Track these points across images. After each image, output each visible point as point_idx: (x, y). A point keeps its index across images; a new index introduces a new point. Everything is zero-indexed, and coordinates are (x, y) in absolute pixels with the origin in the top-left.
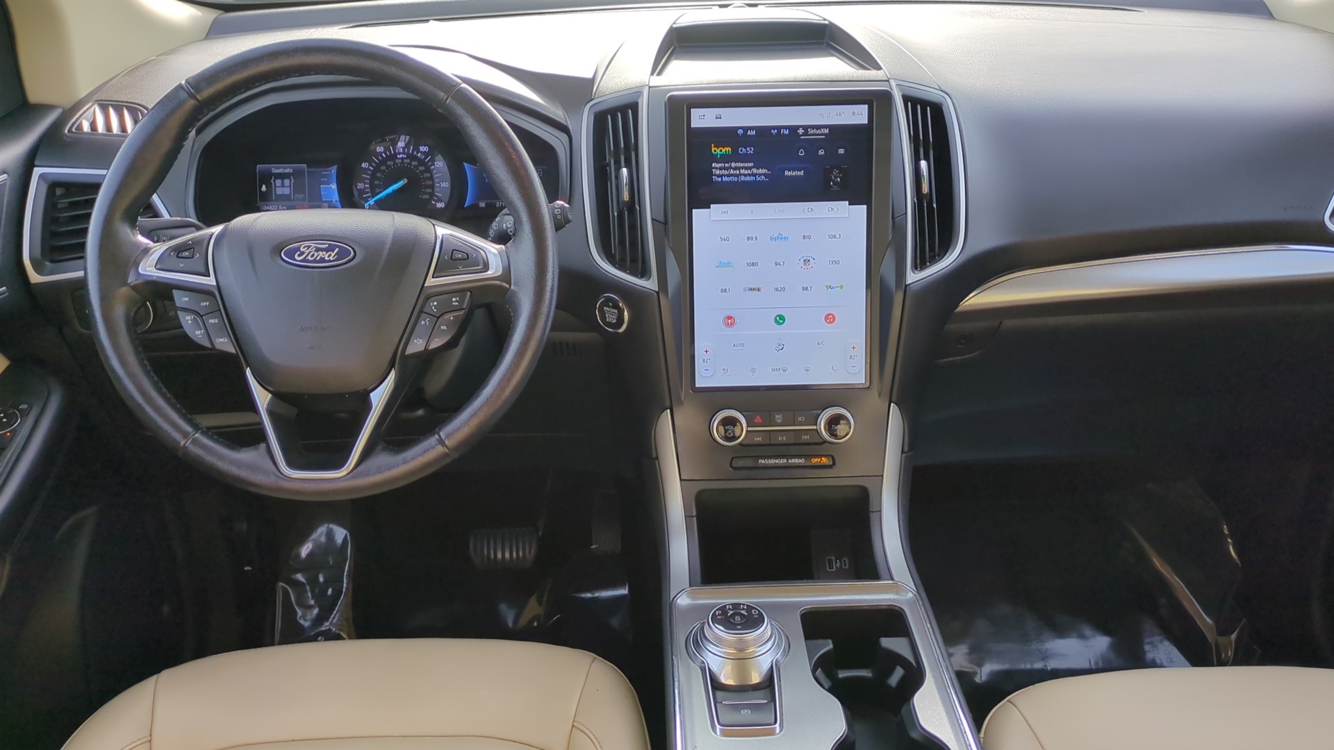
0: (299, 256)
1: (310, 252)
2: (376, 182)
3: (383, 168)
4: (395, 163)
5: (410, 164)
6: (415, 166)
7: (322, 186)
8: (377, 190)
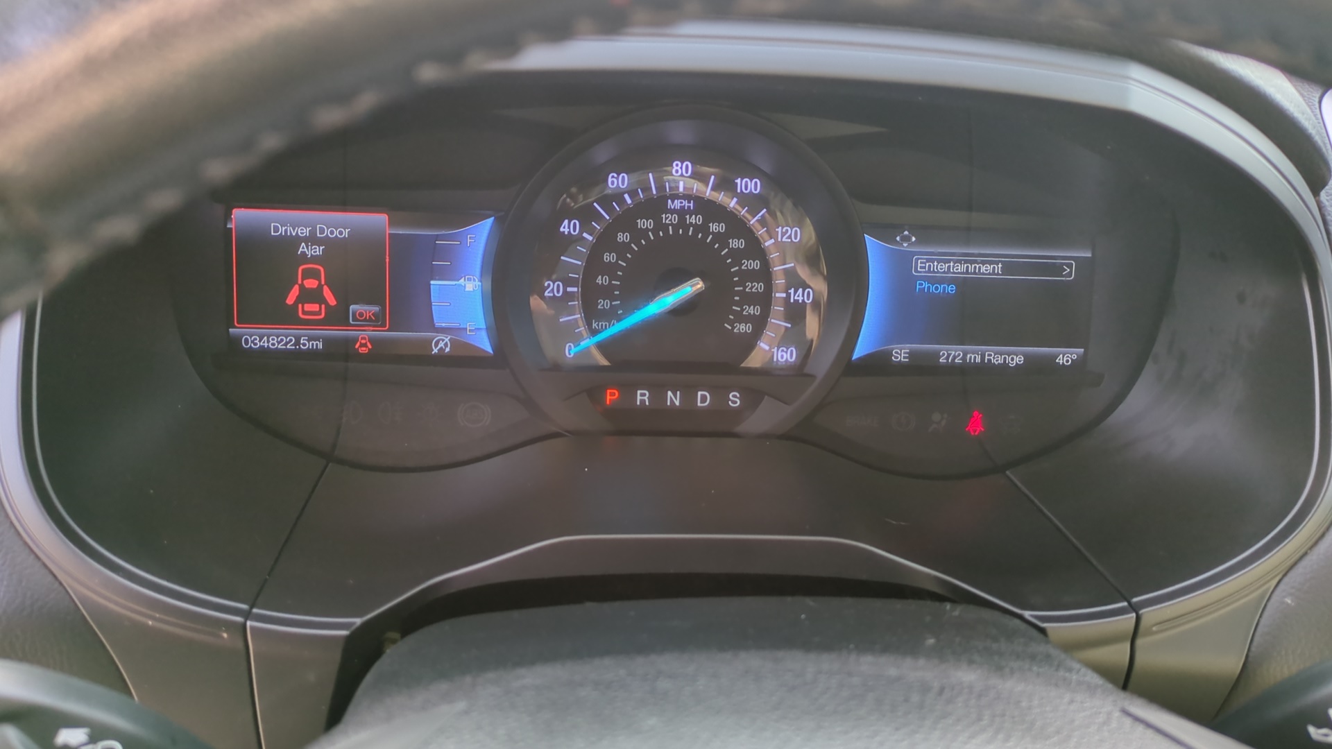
2: (599, 280)
3: (623, 237)
4: (660, 226)
5: (704, 228)
6: (717, 236)
7: (432, 282)
8: (603, 304)
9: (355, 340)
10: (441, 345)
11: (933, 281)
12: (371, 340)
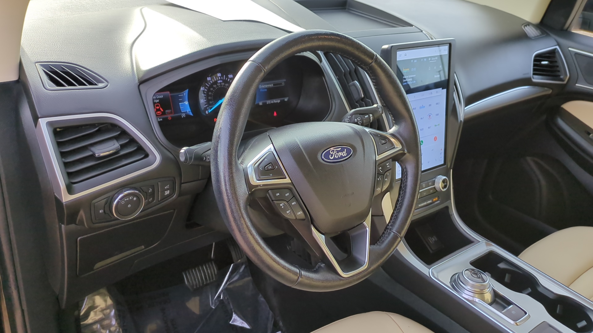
0: (331, 157)
1: (335, 154)
2: (209, 98)
3: (212, 89)
4: (217, 86)
5: (224, 85)
6: (227, 86)
7: (180, 104)
8: (211, 102)
9: (167, 118)
10: (183, 116)
11: (263, 89)
12: (171, 117)
